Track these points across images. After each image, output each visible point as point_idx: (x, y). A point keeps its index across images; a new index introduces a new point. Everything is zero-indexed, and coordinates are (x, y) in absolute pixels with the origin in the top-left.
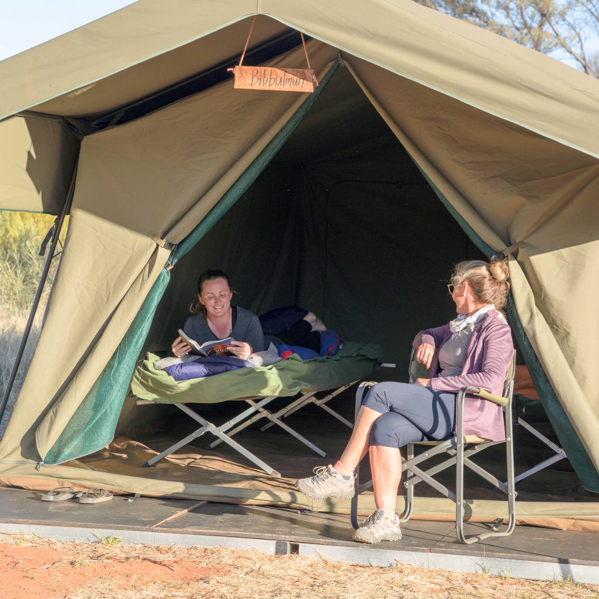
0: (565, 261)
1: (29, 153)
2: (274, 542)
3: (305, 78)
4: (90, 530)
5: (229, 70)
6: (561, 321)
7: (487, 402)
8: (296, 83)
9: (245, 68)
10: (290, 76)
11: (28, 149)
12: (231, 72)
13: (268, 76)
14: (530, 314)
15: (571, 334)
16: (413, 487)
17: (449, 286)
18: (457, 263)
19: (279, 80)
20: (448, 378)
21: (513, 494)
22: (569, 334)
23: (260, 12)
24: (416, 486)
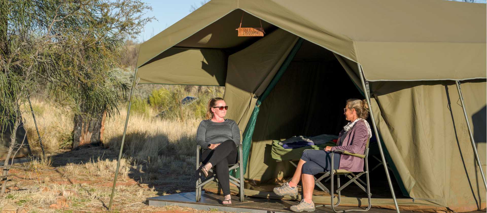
0: (392, 99)
1: (203, 62)
2: (267, 211)
3: (260, 30)
4: (208, 206)
5: (236, 29)
6: (391, 124)
7: (354, 157)
8: (258, 33)
9: (242, 28)
10: (255, 30)
11: (202, 60)
12: (237, 30)
13: (249, 31)
14: (378, 121)
15: (395, 129)
16: (340, 192)
17: (345, 109)
18: (347, 100)
19: (252, 32)
20: (339, 147)
21: (370, 194)
22: (394, 129)
23: (238, 8)
24: (341, 191)
